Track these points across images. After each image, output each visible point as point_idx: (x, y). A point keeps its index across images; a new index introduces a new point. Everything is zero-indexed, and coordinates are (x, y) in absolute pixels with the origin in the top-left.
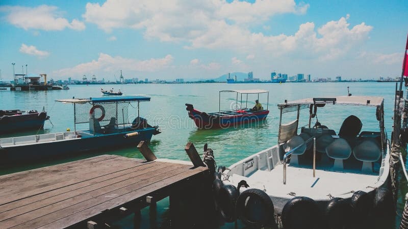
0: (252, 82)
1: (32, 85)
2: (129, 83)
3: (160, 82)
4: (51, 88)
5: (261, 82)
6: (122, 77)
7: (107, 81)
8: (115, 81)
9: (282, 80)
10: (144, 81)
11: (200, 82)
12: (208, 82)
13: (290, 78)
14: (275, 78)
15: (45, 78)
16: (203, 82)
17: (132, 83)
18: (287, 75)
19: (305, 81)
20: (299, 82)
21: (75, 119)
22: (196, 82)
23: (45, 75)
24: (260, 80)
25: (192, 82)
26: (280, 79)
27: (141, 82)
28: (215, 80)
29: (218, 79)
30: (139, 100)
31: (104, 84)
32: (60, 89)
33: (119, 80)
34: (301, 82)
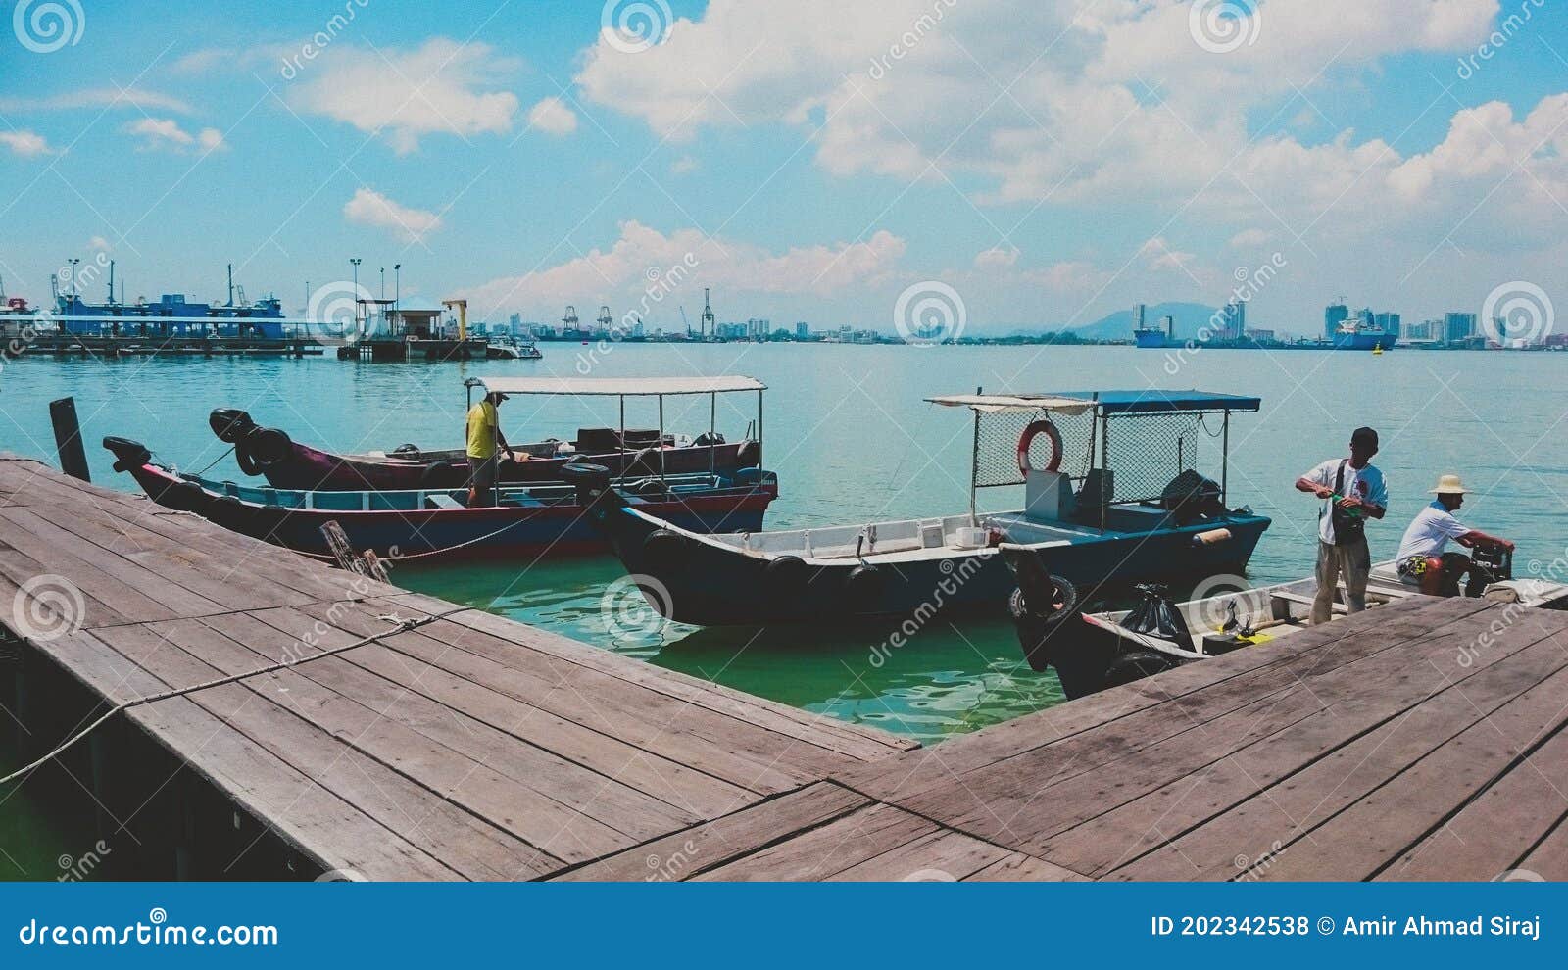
0: (1243, 343)
1: (416, 339)
2: (734, 338)
3: (857, 338)
4: (484, 353)
5: (1280, 346)
6: (709, 316)
7: (652, 331)
8: (683, 331)
9: (1378, 336)
10: (793, 331)
11: (1018, 340)
12: (1049, 339)
13: (1413, 331)
14: (1347, 327)
15: (463, 315)
16: (1032, 341)
17: (747, 339)
18: (1396, 318)
19: (1480, 344)
20: (1452, 347)
21: (975, 471)
22: (1003, 341)
23: (463, 304)
24: (1278, 337)
25: (984, 341)
26: (1369, 332)
27: (781, 336)
28: (1079, 336)
29: (1091, 328)
30: (1227, 404)
31: (641, 339)
32: (507, 356)
33: (696, 328)
34: (1463, 347)
